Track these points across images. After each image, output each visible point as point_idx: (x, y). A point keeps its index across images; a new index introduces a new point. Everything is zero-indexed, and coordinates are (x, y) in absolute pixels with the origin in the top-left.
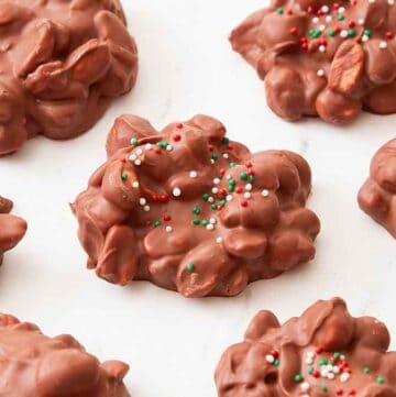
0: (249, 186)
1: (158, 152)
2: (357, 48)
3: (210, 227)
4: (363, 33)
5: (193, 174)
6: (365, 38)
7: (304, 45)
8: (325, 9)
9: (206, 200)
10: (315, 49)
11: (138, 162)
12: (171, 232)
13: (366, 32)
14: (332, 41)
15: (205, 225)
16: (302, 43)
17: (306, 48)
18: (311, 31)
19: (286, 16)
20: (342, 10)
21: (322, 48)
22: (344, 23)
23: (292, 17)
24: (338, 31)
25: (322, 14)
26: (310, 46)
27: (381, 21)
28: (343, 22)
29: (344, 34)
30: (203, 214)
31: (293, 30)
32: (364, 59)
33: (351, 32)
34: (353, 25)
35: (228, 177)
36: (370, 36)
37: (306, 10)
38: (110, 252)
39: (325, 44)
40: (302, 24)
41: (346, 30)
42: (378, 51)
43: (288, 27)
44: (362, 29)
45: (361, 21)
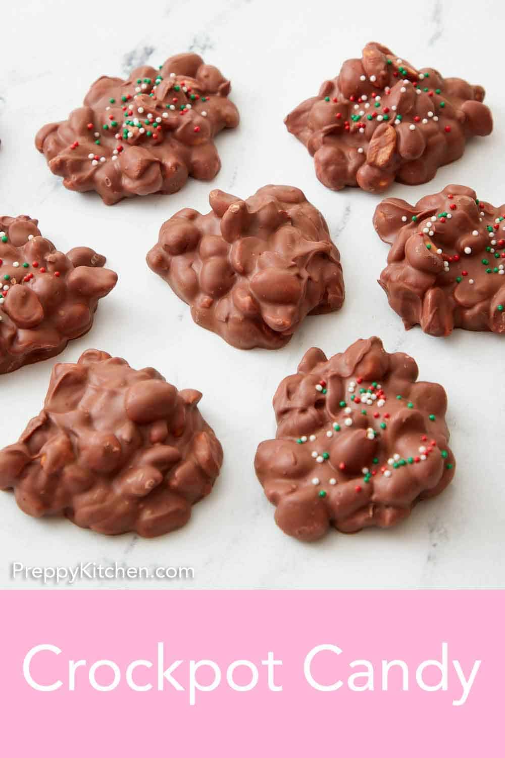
2: (391, 130)
4: (396, 118)
6: (397, 122)
7: (347, 127)
8: (364, 98)
9: (490, 251)
10: (356, 130)
13: (399, 116)
14: (370, 124)
15: (498, 271)
16: (345, 126)
17: (349, 130)
18: (353, 116)
19: (332, 103)
20: (378, 98)
21: (361, 130)
22: (381, 109)
23: (337, 104)
24: (375, 116)
25: (362, 101)
26: (352, 128)
27: (411, 107)
28: (379, 109)
29: (380, 118)
30: (493, 263)
31: (338, 115)
32: (397, 139)
33: (385, 116)
34: (387, 111)
36: (401, 120)
37: (348, 98)
39: (364, 127)
40: (345, 110)
41: (382, 115)
42: (408, 132)
43: (333, 113)
44: (395, 114)
45: (394, 108)
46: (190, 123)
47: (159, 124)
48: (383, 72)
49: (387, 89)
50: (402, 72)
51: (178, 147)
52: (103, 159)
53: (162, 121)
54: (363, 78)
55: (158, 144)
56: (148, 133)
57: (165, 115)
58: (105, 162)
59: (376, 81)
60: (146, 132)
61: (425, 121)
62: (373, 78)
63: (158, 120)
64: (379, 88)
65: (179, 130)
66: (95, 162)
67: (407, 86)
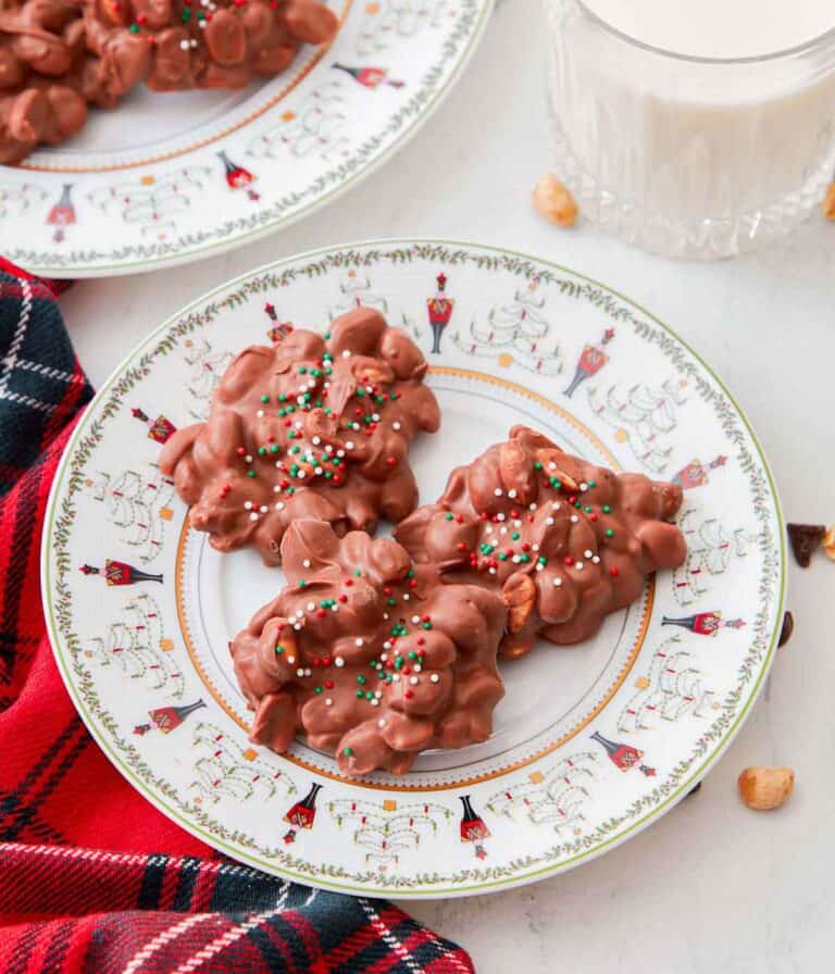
0: (417, 668)
1: (323, 615)
2: (527, 584)
3: (374, 702)
4: (538, 561)
5: (359, 642)
6: (540, 567)
7: (473, 563)
8: (501, 517)
9: (374, 668)
10: (487, 567)
11: (297, 627)
12: (332, 705)
13: (542, 560)
14: (503, 566)
15: (369, 700)
16: (471, 560)
17: (476, 565)
18: (483, 546)
19: (455, 527)
20: (518, 523)
21: (492, 571)
22: (517, 545)
23: (463, 525)
24: (511, 554)
25: (498, 521)
26: (480, 563)
27: (560, 546)
28: (516, 542)
29: (516, 559)
30: (369, 685)
31: (460, 545)
32: (536, 595)
33: (524, 557)
34: (527, 549)
35: (396, 653)
36: (545, 565)
37: (480, 514)
38: (262, 725)
39: (496, 567)
40: (474, 534)
41: (520, 554)
42: (551, 587)
43: (454, 542)
44: (537, 556)
45: (536, 548)
46: (382, 453)
47: (342, 459)
48: (526, 487)
49: (533, 506)
50: (554, 484)
51: (367, 487)
52: (264, 509)
53: (346, 455)
54: (498, 492)
55: (341, 485)
56: (328, 475)
57: (349, 445)
58: (268, 512)
59: (517, 497)
60: (324, 473)
61: (579, 565)
62: (512, 494)
63: (341, 453)
64: (519, 507)
65: (368, 465)
66: (254, 516)
67: (555, 515)
